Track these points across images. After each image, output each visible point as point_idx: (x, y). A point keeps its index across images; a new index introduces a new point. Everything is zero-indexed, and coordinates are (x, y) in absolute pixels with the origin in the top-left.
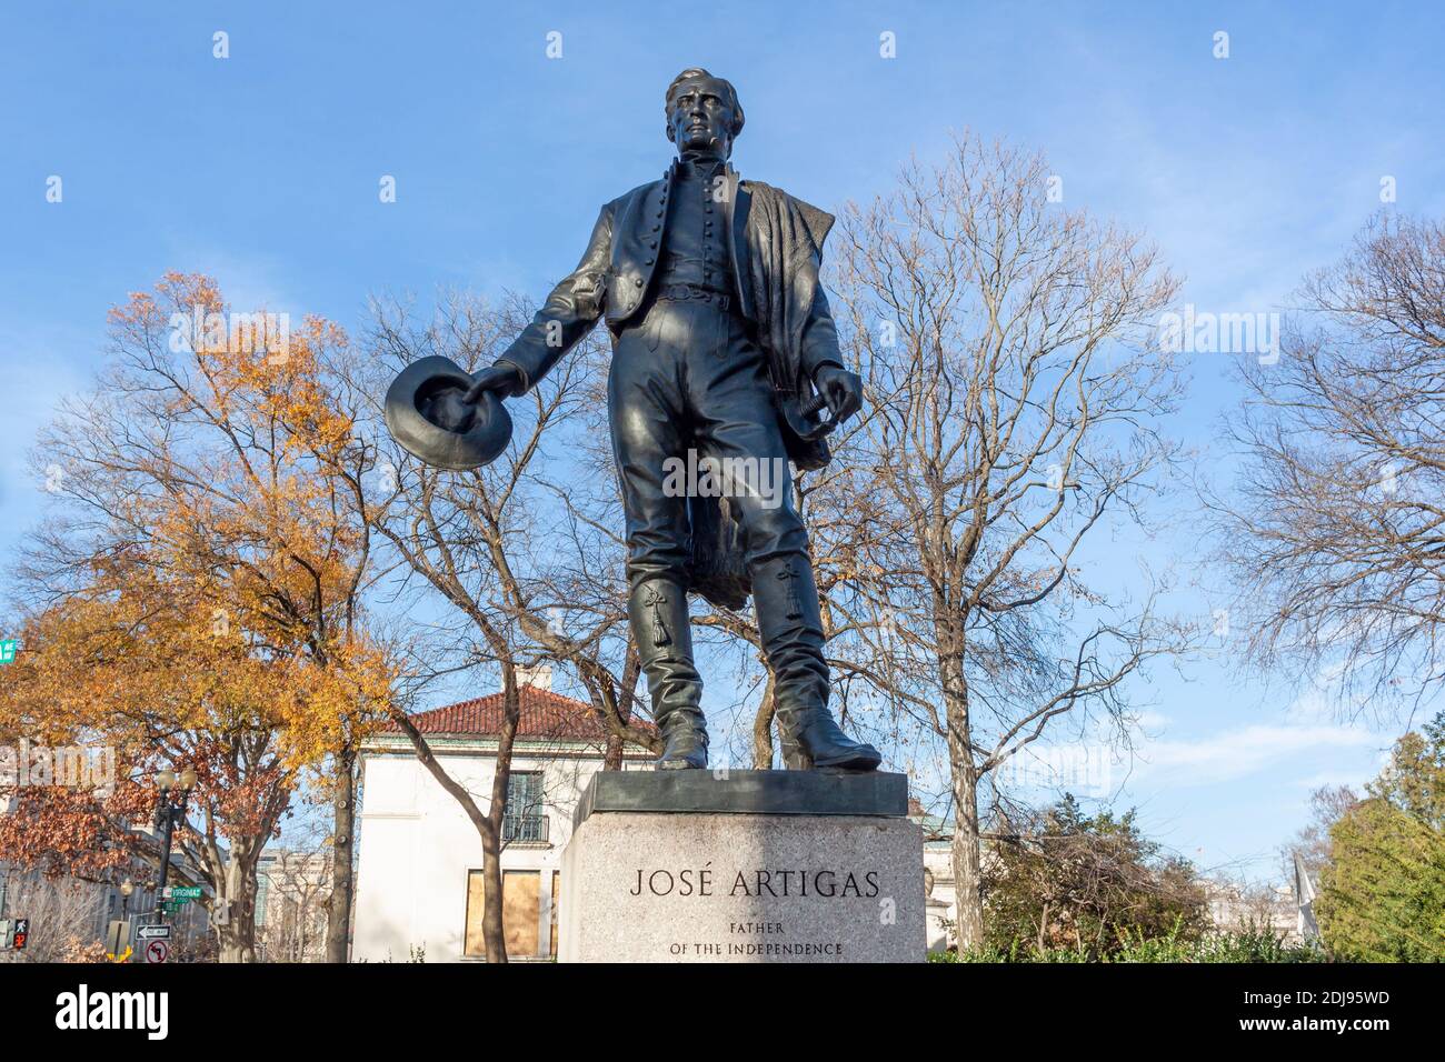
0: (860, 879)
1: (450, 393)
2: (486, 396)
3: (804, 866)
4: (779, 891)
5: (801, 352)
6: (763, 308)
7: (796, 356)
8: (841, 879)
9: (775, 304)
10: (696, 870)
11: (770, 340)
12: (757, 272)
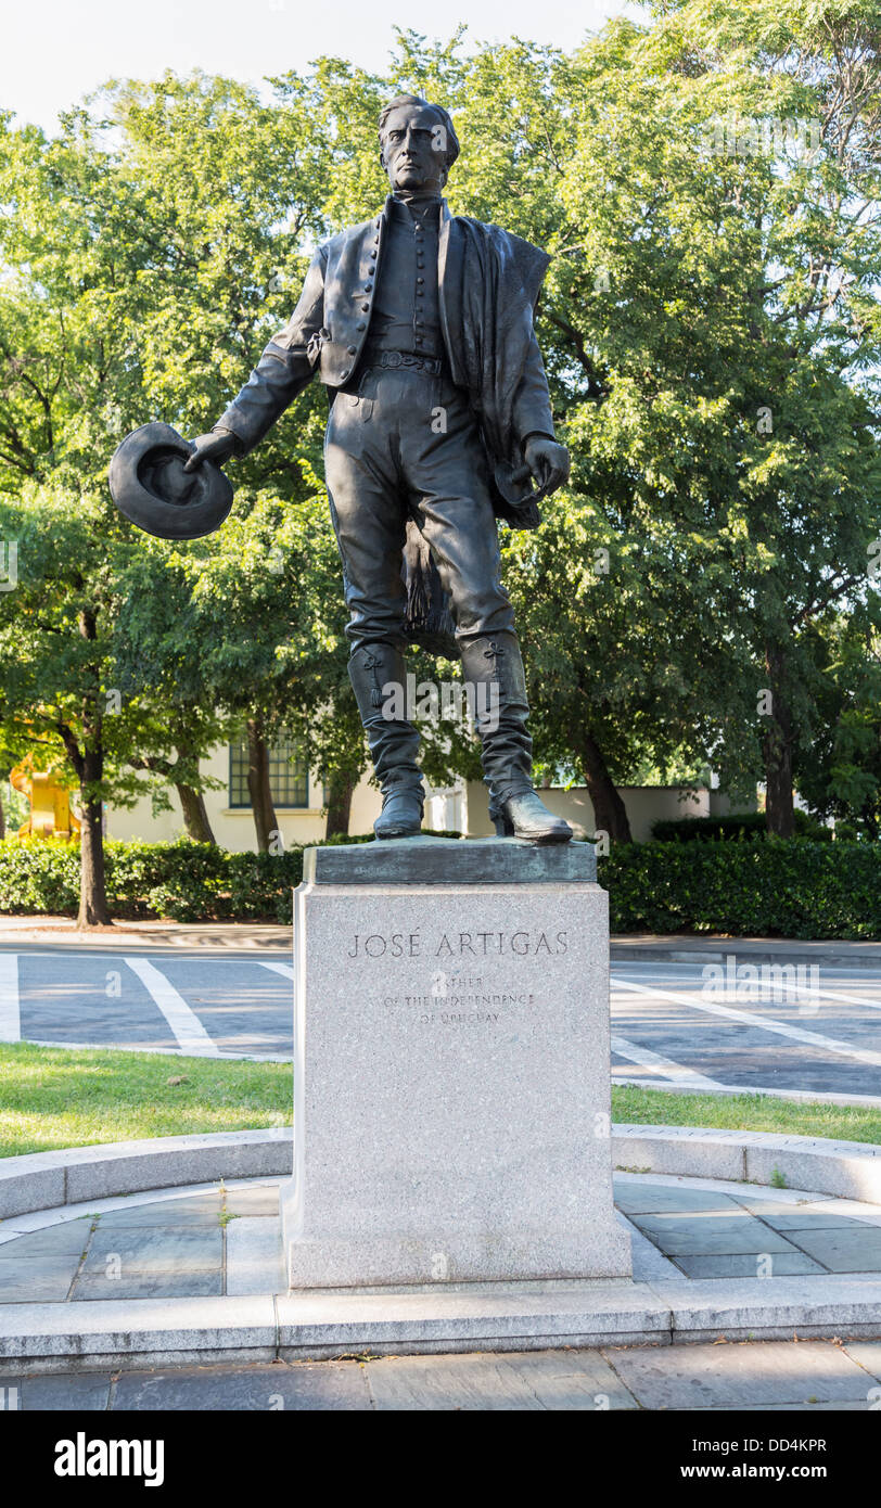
0: (551, 939)
1: (171, 461)
2: (206, 464)
3: (502, 929)
4: (480, 951)
5: (512, 419)
6: (475, 373)
7: (506, 422)
8: (533, 940)
9: (486, 370)
10: (406, 935)
11: (482, 405)
12: (469, 336)
